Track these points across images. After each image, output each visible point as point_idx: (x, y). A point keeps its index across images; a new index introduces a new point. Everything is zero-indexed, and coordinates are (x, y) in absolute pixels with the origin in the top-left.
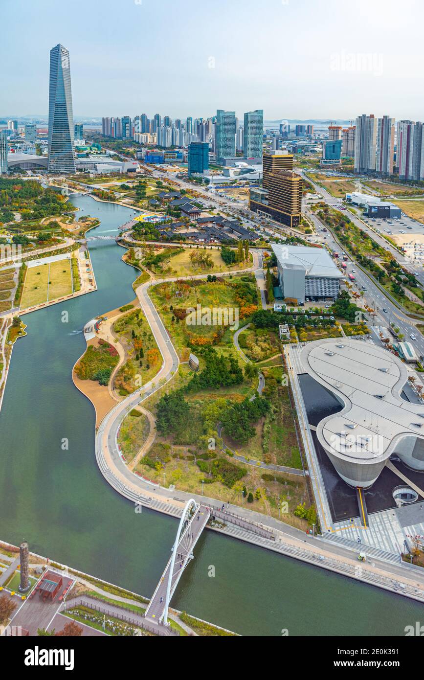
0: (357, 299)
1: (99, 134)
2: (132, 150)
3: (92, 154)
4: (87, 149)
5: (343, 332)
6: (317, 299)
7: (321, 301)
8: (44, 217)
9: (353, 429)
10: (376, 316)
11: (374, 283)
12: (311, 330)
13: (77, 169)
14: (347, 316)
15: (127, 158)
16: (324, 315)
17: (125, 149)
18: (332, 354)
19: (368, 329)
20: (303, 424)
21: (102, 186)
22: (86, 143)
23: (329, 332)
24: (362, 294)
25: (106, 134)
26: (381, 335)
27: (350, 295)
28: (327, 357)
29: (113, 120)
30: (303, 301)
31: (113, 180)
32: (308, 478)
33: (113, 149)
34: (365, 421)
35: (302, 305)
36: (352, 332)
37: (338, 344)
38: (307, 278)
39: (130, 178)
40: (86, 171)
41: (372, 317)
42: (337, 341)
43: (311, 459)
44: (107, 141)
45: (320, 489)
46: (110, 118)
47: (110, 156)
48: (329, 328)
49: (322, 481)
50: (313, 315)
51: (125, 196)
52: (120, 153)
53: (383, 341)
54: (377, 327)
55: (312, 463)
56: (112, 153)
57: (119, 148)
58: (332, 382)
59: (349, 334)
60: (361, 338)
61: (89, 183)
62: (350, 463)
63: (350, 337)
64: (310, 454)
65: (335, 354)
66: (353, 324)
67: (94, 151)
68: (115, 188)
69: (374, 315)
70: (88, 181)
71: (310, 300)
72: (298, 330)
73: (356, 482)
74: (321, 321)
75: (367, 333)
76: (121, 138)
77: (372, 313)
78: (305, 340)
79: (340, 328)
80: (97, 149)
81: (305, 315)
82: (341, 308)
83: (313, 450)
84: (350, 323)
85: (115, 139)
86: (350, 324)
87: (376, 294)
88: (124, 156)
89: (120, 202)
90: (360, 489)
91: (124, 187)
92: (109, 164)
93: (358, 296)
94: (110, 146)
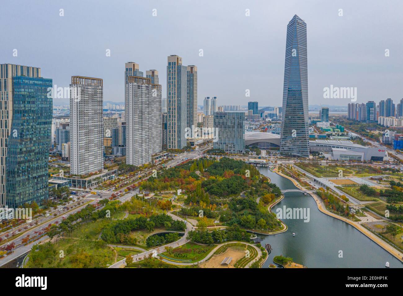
1: (345, 118)
2: (376, 132)
3: (334, 135)
4: (330, 130)
8: (220, 243)
13: (311, 153)
15: (370, 142)
17: (369, 131)
21: (334, 181)
22: (331, 125)
25: (351, 118)
29: (358, 105)
31: (351, 173)
33: (356, 132)
39: (375, 171)
40: (320, 156)
44: (351, 124)
46: (356, 103)
47: (352, 139)
51: (367, 209)
52: (364, 135)
56: (354, 135)
57: (363, 130)
61: (318, 174)
67: (336, 132)
68: (352, 189)
70: (317, 171)
76: (365, 121)
80: (340, 130)
85: (359, 122)
88: (367, 139)
89: (357, 220)
91: (366, 191)
92: (350, 148)
94: (353, 128)
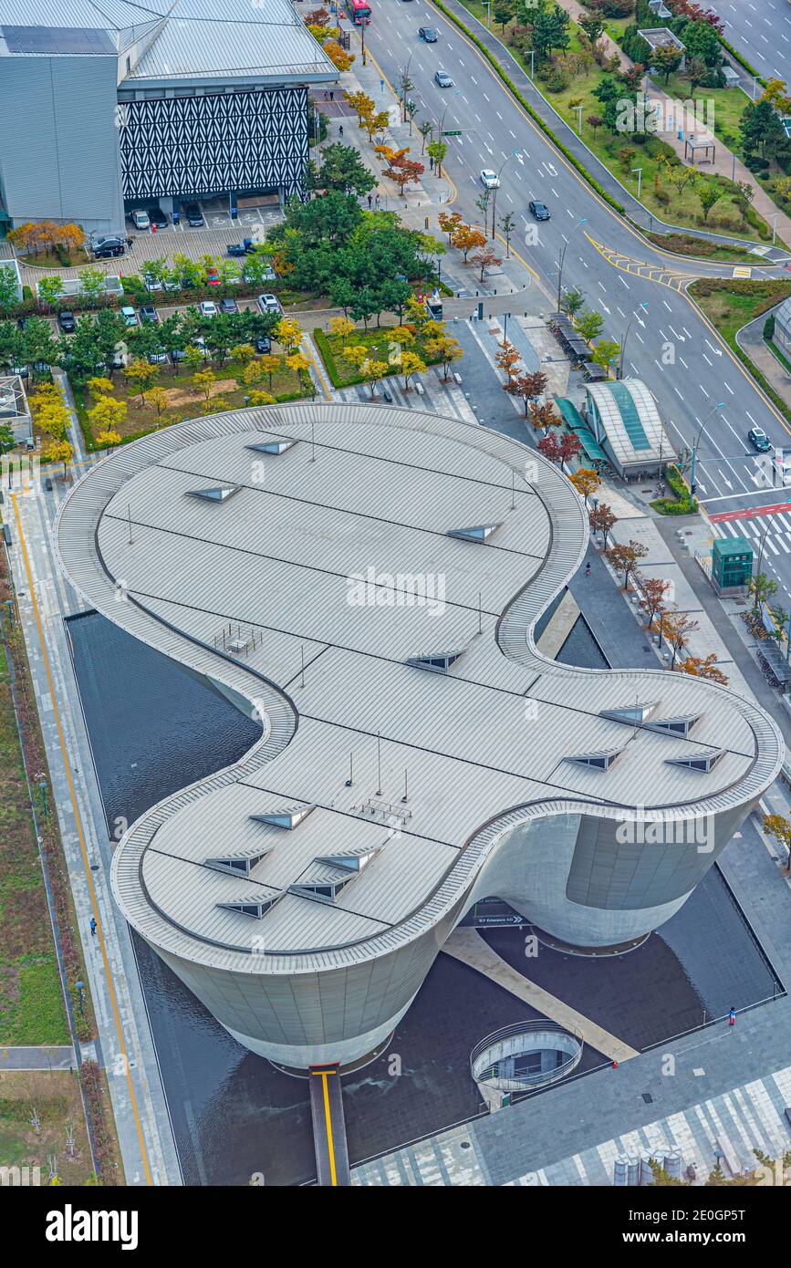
0: (410, 184)
5: (318, 371)
6: (191, 208)
7: (216, 220)
9: (288, 829)
10: (498, 262)
11: (508, 85)
12: (146, 384)
14: (343, 285)
16: (223, 294)
18: (225, 494)
19: (449, 336)
20: (80, 847)
23: (242, 382)
24: (437, 156)
26: (506, 365)
27: (371, 164)
28: (199, 512)
30: (116, 230)
32: (92, 1078)
34: (349, 784)
35: (110, 251)
36: (366, 366)
37: (258, 438)
38: (126, 95)
41: (478, 272)
42: (258, 422)
43: (110, 992)
45: (143, 1106)
48: (243, 361)
49: (156, 1074)
50: (168, 298)
53: (512, 388)
54: (495, 323)
55: (113, 1008)
58: (208, 630)
59: (347, 378)
60: (406, 391)
62: (260, 977)
63: (351, 393)
64: (106, 972)
65: (238, 489)
66: (372, 324)
69: (485, 262)
71: (158, 217)
72: (81, 395)
73: (303, 1049)
74: (205, 328)
75: (442, 358)
77: (477, 251)
78: (112, 437)
79: (308, 349)
81: (122, 304)
82: (315, 246)
83: (123, 952)
84: (356, 318)
86: (361, 325)
87: (511, 147)
90: (324, 1074)
93: (415, 170)
